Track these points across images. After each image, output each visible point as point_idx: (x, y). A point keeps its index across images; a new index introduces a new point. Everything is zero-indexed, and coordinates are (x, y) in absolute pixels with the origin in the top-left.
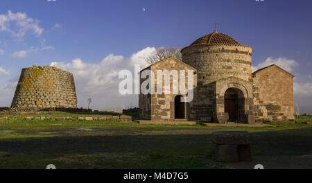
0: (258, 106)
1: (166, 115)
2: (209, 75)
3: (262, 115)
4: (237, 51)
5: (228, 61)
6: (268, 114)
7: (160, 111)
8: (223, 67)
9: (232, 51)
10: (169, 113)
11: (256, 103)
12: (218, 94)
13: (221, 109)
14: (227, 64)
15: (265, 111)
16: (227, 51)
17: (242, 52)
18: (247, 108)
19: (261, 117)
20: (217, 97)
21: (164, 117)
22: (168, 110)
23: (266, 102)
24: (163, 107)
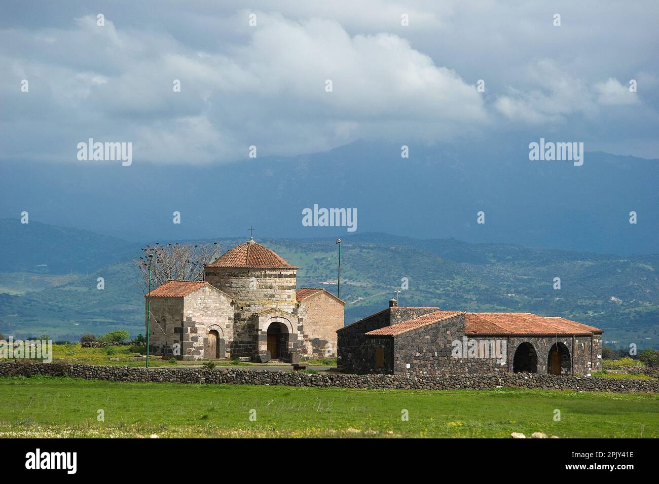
0: (302, 342)
1: (199, 354)
2: (249, 306)
3: (306, 353)
4: (280, 276)
5: (271, 287)
6: (314, 351)
7: (193, 349)
8: (266, 296)
9: (276, 276)
10: (202, 351)
11: (300, 338)
12: (261, 330)
13: (263, 347)
14: (269, 291)
15: (310, 347)
16: (270, 276)
17: (287, 276)
18: (291, 345)
19: (305, 356)
20: (259, 333)
21: (196, 357)
22: (201, 348)
23: (311, 337)
24: (196, 344)
